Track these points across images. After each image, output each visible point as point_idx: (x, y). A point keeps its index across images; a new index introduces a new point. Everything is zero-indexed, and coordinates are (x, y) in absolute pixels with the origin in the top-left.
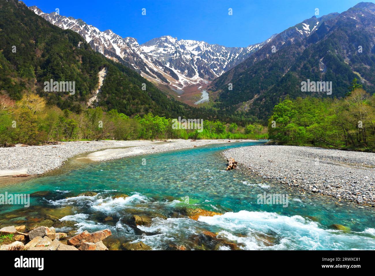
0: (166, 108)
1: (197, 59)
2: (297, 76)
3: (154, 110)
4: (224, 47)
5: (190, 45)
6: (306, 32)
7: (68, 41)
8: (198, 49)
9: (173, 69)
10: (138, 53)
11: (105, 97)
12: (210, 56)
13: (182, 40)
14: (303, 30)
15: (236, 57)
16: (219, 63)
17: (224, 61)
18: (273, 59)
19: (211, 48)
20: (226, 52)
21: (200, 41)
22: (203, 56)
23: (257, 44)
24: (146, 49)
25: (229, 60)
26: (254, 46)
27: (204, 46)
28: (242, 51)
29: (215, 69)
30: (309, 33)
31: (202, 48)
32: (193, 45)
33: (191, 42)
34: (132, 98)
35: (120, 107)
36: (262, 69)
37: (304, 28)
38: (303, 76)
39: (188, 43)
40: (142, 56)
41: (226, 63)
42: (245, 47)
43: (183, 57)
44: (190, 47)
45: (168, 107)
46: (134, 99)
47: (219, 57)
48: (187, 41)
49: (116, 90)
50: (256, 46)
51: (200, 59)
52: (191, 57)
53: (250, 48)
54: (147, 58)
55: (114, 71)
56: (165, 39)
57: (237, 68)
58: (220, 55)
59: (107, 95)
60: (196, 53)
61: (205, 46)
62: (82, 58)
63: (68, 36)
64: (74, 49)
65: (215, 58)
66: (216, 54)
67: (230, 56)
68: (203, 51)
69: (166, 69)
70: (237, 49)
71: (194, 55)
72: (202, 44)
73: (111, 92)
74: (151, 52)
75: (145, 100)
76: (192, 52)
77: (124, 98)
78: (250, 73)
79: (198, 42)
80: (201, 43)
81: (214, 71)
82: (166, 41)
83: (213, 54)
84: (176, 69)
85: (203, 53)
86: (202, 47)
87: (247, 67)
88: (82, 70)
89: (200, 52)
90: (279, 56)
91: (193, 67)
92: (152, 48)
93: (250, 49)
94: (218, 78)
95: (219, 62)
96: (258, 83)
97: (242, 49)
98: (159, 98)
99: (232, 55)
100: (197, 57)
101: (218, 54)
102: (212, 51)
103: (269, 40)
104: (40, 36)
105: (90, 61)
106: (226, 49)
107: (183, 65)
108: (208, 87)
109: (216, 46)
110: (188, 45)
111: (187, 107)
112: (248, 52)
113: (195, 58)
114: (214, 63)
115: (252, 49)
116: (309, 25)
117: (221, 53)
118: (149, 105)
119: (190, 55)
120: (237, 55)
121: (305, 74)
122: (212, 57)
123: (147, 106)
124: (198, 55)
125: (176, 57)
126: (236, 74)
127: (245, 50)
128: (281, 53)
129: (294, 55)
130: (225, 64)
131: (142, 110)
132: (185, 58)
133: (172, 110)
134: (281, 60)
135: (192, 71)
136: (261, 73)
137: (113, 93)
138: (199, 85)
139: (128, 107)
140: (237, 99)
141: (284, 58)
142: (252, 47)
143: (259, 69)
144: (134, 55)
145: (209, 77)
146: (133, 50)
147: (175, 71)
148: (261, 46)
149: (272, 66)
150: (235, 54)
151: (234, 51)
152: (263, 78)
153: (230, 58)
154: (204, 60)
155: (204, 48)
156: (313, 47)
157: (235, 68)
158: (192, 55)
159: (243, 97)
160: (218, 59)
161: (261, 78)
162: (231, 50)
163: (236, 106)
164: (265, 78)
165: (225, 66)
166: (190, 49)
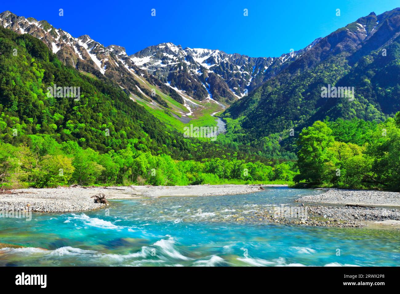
1: (210, 74)
3: (146, 145)
4: (247, 56)
6: (362, 35)
8: (210, 61)
9: (176, 89)
10: (126, 66)
12: (227, 71)
13: (189, 49)
14: (358, 32)
15: (264, 71)
16: (240, 80)
17: (247, 77)
18: (316, 73)
19: (229, 59)
20: (249, 65)
21: (214, 49)
22: (217, 70)
24: (138, 61)
25: (255, 76)
26: (288, 55)
27: (219, 57)
28: (272, 63)
29: (235, 88)
30: (366, 36)
31: (216, 60)
32: (204, 55)
33: (200, 51)
34: (114, 129)
35: (96, 142)
36: (301, 87)
37: (359, 29)
38: (360, 95)
39: (196, 53)
40: (131, 71)
41: (250, 80)
42: (276, 57)
43: (189, 71)
44: (199, 57)
46: (117, 130)
47: (240, 71)
48: (195, 49)
49: (92, 118)
50: (293, 55)
51: (214, 74)
52: (202, 72)
53: (283, 58)
54: (138, 73)
55: (90, 91)
56: (164, 47)
58: (241, 68)
60: (207, 66)
61: (221, 56)
62: (45, 73)
63: (26, 43)
65: (235, 72)
66: (237, 67)
67: (256, 69)
68: (217, 63)
69: (166, 89)
70: (266, 59)
71: (206, 69)
72: (216, 54)
73: (84, 121)
74: (145, 65)
76: (202, 64)
78: (285, 92)
79: (210, 51)
80: (214, 52)
81: (234, 90)
82: (167, 50)
83: (231, 68)
84: (179, 89)
85: (218, 66)
86: (217, 58)
87: (279, 84)
88: (43, 89)
89: (213, 65)
91: (204, 86)
92: (146, 59)
93: (284, 60)
94: (239, 100)
95: (240, 78)
96: (296, 106)
97: (272, 60)
98: (154, 129)
99: (259, 68)
100: (209, 72)
101: (239, 67)
102: (230, 63)
103: (310, 46)
105: (55, 78)
107: (189, 82)
108: (225, 112)
109: (235, 56)
110: (196, 55)
111: (195, 141)
113: (207, 74)
114: (233, 79)
115: (286, 60)
116: (365, 26)
118: (139, 138)
119: (199, 69)
120: (266, 68)
121: (363, 93)
122: (231, 72)
123: (136, 140)
124: (211, 69)
125: (179, 72)
126: (265, 93)
127: (277, 61)
128: (327, 65)
129: (345, 67)
130: (249, 82)
132: (193, 73)
133: (174, 145)
134: (328, 74)
135: (203, 91)
136: (299, 91)
137: (88, 123)
140: (266, 129)
141: (332, 71)
142: (287, 57)
143: (296, 87)
144: (121, 69)
145: (226, 98)
146: (120, 63)
147: (179, 92)
148: (299, 55)
149: (315, 82)
150: (262, 66)
151: (261, 62)
152: (302, 99)
153: (255, 73)
154: (219, 75)
155: (219, 59)
156: (373, 55)
157: (264, 86)
158: (202, 69)
159: (275, 126)
160: (239, 73)
161: (300, 100)
162: (257, 60)
163: (265, 139)
164: (306, 99)
165: (249, 85)
166: (199, 61)
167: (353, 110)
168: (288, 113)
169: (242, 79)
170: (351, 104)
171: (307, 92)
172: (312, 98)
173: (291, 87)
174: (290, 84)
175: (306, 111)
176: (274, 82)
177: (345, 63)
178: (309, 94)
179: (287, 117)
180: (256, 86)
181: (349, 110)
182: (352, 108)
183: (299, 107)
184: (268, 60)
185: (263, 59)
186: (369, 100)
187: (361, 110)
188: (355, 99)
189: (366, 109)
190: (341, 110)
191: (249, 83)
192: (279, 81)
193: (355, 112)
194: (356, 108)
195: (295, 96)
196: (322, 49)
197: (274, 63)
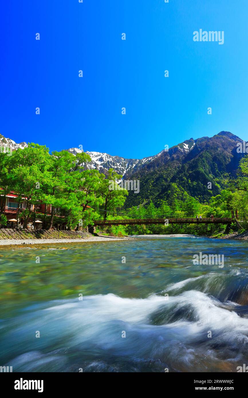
1: (100, 168)
2: (176, 186)
4: (123, 158)
5: (94, 156)
6: (186, 150)
8: (101, 160)
12: (111, 166)
13: (88, 152)
14: (184, 149)
15: (133, 167)
16: (119, 172)
17: (123, 170)
18: (160, 172)
19: (112, 159)
20: (124, 163)
21: (103, 152)
22: (105, 165)
23: (150, 157)
25: (128, 170)
26: (147, 158)
27: (107, 157)
28: (138, 162)
30: (188, 151)
31: (104, 159)
32: (97, 156)
33: (95, 153)
36: (151, 179)
37: (184, 147)
38: (180, 186)
39: (92, 154)
41: (125, 172)
42: (140, 159)
43: (88, 166)
44: (94, 157)
47: (119, 167)
48: (92, 152)
50: (150, 158)
51: (103, 167)
52: (95, 166)
53: (144, 160)
56: (73, 150)
58: (120, 165)
60: (99, 163)
61: (108, 157)
65: (115, 167)
66: (117, 164)
67: (128, 166)
68: (105, 161)
71: (98, 165)
72: (104, 156)
76: (95, 162)
78: (142, 182)
79: (101, 154)
80: (104, 154)
82: (74, 152)
83: (114, 164)
85: (105, 163)
87: (140, 176)
89: (103, 162)
90: (165, 169)
93: (145, 161)
95: (119, 171)
96: (148, 190)
97: (138, 160)
99: (130, 165)
100: (100, 166)
101: (118, 164)
102: (113, 161)
103: (160, 154)
106: (124, 160)
109: (116, 158)
110: (93, 156)
112: (143, 163)
113: (98, 168)
115: (146, 161)
116: (188, 145)
119: (94, 164)
120: (134, 165)
121: (182, 185)
122: (113, 167)
124: (101, 165)
125: (82, 166)
128: (166, 167)
129: (175, 169)
132: (90, 167)
134: (166, 172)
136: (150, 182)
140: (130, 203)
141: (168, 171)
143: (148, 179)
148: (153, 158)
149: (159, 177)
150: (132, 164)
151: (131, 162)
152: (151, 186)
153: (128, 168)
154: (106, 169)
155: (107, 159)
156: (189, 164)
157: (131, 177)
158: (96, 165)
159: (136, 202)
161: (150, 187)
162: (129, 161)
163: (129, 209)
164: (153, 186)
165: (124, 175)
166: (94, 159)
167: (175, 194)
168: (143, 195)
169: (120, 171)
170: (175, 191)
171: (154, 182)
172: (157, 186)
173: (146, 179)
174: (145, 177)
175: (153, 193)
176: (137, 175)
177: (175, 167)
178: (155, 183)
179: (142, 197)
180: (128, 176)
181: (173, 194)
182: (175, 193)
183: (149, 191)
184: (135, 160)
185: (132, 160)
186: (184, 189)
187: (180, 194)
188: (177, 188)
189: (183, 194)
190: (169, 194)
191: (124, 174)
192: (140, 175)
193: (176, 195)
194: (177, 193)
195: (148, 184)
196: (165, 157)
197: (139, 162)
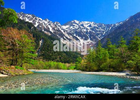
0: (71, 57)
1: (90, 31)
4: (103, 24)
7: (27, 27)
8: (90, 26)
9: (77, 37)
10: (60, 29)
11: (42, 52)
12: (96, 30)
13: (82, 22)
16: (101, 33)
17: (103, 32)
18: (127, 30)
19: (97, 25)
20: (104, 27)
22: (92, 29)
23: (121, 22)
24: (64, 27)
29: (99, 36)
31: (92, 25)
32: (87, 24)
33: (86, 22)
40: (62, 31)
41: (104, 33)
43: (82, 30)
45: (72, 56)
49: (47, 49)
51: (91, 31)
54: (64, 32)
56: (73, 21)
57: (109, 35)
59: (43, 52)
60: (89, 28)
61: (94, 24)
62: (33, 35)
63: (27, 25)
64: (29, 31)
65: (99, 30)
67: (107, 29)
68: (93, 27)
69: (74, 37)
70: (111, 25)
71: (88, 29)
72: (92, 24)
74: (67, 28)
75: (60, 53)
77: (50, 53)
79: (90, 22)
81: (98, 37)
82: (74, 23)
83: (98, 28)
84: (79, 37)
87: (114, 35)
90: (131, 28)
91: (87, 35)
92: (67, 26)
94: (100, 40)
100: (89, 30)
101: (100, 28)
102: (97, 27)
103: (128, 19)
104: (15, 26)
107: (82, 34)
108: (94, 45)
109: (99, 24)
110: (85, 24)
112: (116, 26)
113: (89, 31)
114: (98, 33)
115: (118, 25)
117: (102, 28)
119: (86, 29)
120: (110, 28)
123: (61, 56)
124: (90, 29)
125: (79, 30)
127: (114, 25)
131: (58, 58)
132: (84, 31)
133: (74, 57)
135: (87, 37)
137: (46, 51)
138: (90, 44)
139: (52, 57)
144: (59, 30)
145: (95, 40)
146: (58, 28)
147: (79, 38)
148: (123, 23)
149: (126, 34)
151: (109, 26)
153: (106, 30)
154: (93, 31)
160: (100, 30)
162: (107, 25)
166: (86, 26)
173: (117, 36)
185: (109, 24)
195: (118, 39)
196: (131, 21)
197: (114, 26)
